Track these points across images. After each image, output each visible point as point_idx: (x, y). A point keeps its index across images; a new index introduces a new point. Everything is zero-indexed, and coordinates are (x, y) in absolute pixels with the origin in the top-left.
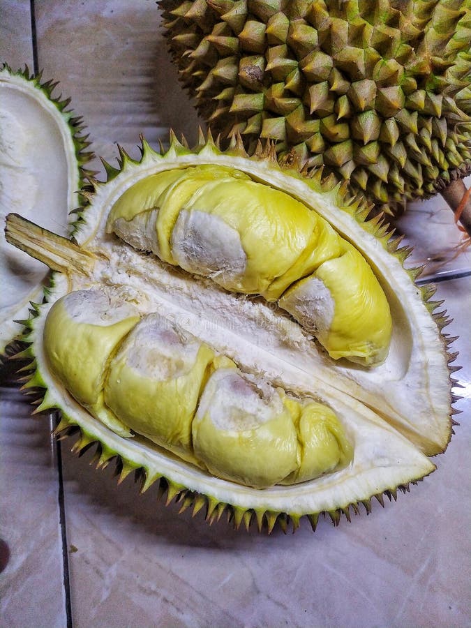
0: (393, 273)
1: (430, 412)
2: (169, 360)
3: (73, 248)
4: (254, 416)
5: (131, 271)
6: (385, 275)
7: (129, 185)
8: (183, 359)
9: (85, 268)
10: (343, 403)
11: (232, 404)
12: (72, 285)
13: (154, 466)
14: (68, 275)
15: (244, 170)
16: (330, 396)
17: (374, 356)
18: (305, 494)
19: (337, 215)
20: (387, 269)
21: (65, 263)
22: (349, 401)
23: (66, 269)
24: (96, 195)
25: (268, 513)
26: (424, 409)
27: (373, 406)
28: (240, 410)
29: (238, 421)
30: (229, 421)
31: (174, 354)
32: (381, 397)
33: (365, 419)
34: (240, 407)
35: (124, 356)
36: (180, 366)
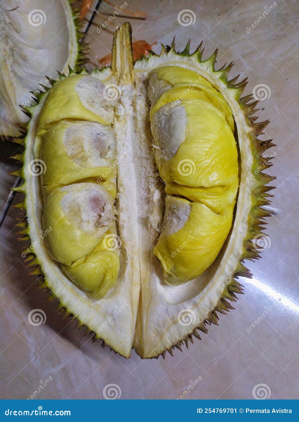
0: (231, 256)
1: (160, 335)
2: (83, 151)
3: (130, 66)
4: (82, 221)
5: (133, 104)
6: (227, 252)
7: (184, 66)
8: (89, 159)
10: (133, 275)
11: (80, 203)
12: (108, 81)
15: (236, 120)
16: (132, 265)
17: (170, 275)
18: (62, 282)
19: (246, 196)
20: (231, 251)
21: (118, 69)
22: (136, 278)
24: (167, 54)
25: (38, 266)
26: (159, 330)
27: (143, 295)
28: (79, 210)
29: (72, 213)
30: (69, 208)
31: (89, 152)
32: (152, 298)
33: (131, 294)
34: (82, 209)
36: (84, 159)
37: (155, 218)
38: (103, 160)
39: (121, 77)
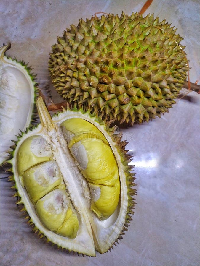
0: (124, 201)
1: (106, 242)
2: (45, 180)
3: (50, 120)
4: (56, 210)
5: (59, 141)
6: (122, 199)
7: (76, 117)
8: (49, 182)
9: (49, 129)
10: (85, 221)
11: (52, 203)
12: (42, 131)
13: (24, 200)
14: (43, 127)
15: (108, 140)
16: (84, 217)
17: (101, 217)
18: (56, 237)
19: (122, 173)
20: (124, 199)
21: (45, 123)
22: (87, 221)
23: (44, 124)
24: (66, 111)
25: (43, 234)
26: (104, 240)
27: (93, 228)
28: (53, 206)
29: (50, 209)
30: (48, 207)
31: (48, 179)
32: (97, 228)
33: (87, 230)
34: (54, 205)
35: (35, 170)
36: (47, 183)
37: (87, 193)
38: (55, 178)
39: (48, 127)
